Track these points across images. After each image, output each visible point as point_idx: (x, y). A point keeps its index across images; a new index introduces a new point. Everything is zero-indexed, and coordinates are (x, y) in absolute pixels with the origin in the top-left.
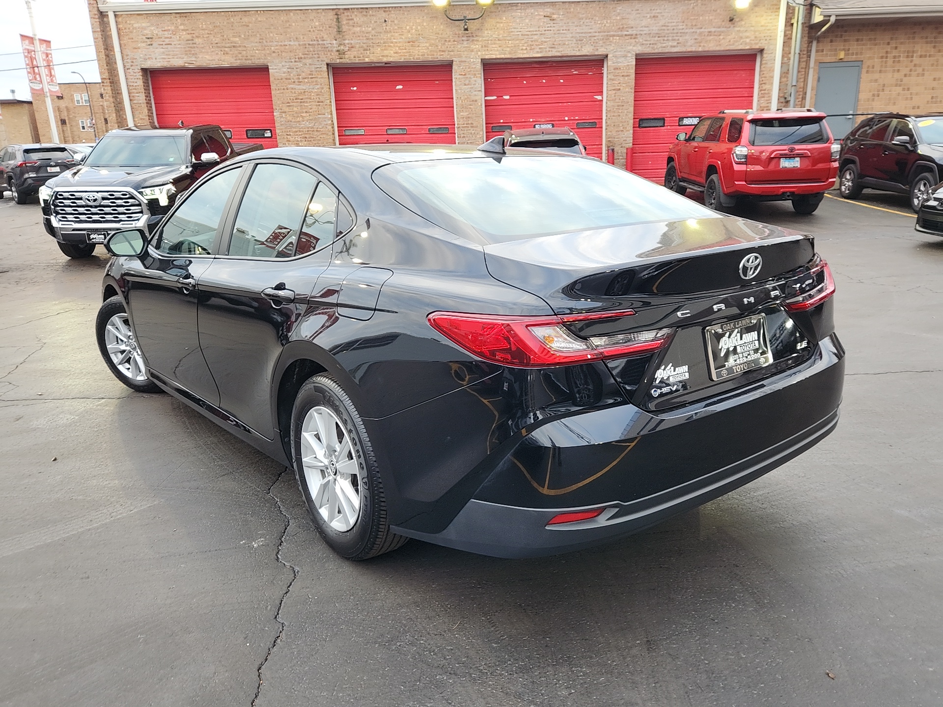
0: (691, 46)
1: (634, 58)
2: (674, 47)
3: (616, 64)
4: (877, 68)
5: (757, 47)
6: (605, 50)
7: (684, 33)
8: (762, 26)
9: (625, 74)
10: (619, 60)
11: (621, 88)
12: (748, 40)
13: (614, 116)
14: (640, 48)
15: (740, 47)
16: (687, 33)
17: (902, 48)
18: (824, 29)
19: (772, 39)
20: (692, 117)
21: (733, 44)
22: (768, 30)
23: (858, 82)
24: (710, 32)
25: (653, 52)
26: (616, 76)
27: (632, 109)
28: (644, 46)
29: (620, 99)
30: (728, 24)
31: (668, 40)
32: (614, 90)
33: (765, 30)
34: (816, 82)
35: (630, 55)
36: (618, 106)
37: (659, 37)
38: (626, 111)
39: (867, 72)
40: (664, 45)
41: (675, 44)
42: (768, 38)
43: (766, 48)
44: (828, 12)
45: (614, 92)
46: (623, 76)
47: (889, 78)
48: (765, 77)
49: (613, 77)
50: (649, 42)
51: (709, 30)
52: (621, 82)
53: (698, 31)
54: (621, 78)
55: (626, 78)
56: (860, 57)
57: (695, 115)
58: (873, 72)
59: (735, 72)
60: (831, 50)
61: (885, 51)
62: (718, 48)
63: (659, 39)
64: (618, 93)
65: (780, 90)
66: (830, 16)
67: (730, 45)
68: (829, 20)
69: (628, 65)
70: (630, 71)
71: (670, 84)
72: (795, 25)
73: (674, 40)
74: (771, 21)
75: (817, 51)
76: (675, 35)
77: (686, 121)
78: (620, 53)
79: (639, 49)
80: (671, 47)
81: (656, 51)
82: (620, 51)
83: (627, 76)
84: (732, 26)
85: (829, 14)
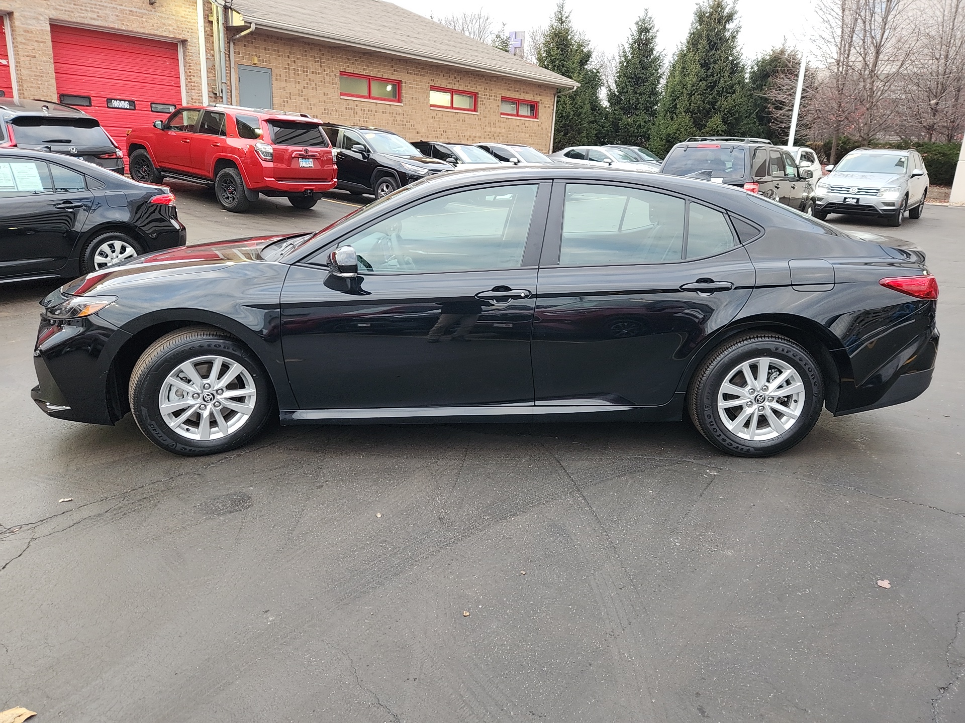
0: (113, 22)
1: (48, 22)
2: (94, 19)
3: (26, 26)
4: (283, 78)
5: (181, 37)
6: (9, 6)
7: (103, 6)
8: (182, 17)
9: (39, 39)
10: (28, 22)
11: (37, 55)
12: (171, 29)
13: (31, 87)
14: (53, 12)
15: (164, 34)
16: (106, 7)
17: (299, 63)
18: (243, 34)
19: (193, 32)
20: (121, 100)
21: (157, 30)
22: (188, 22)
23: (271, 88)
24: (131, 11)
25: (70, 20)
26: (28, 40)
27: (54, 82)
28: (58, 12)
29: (37, 68)
30: (149, 7)
31: (86, 10)
32: (27, 56)
33: (185, 21)
34: (238, 82)
35: (42, 18)
36: (36, 76)
37: (75, 5)
38: (46, 84)
39: (276, 80)
40: (82, 15)
41: (95, 16)
42: (190, 31)
43: (189, 40)
44: (249, 19)
45: (28, 58)
46: (36, 41)
47: (292, 88)
48: (193, 70)
49: (24, 41)
50: (64, 8)
51: (130, 9)
52: (36, 48)
53: (119, 7)
54: (35, 44)
55: (42, 45)
56: (270, 65)
57: (124, 98)
58: (280, 80)
59: (159, 59)
60: (245, 54)
61: (287, 63)
62: (142, 30)
63: (75, 6)
64: (34, 61)
65: (208, 84)
66: (250, 23)
67: (154, 29)
68: (250, 27)
69: (42, 30)
70: (44, 37)
71: (90, 59)
72: (215, 23)
73: (93, 12)
74: (189, 14)
75: (235, 53)
76: (93, 6)
77: (115, 104)
78: (29, 14)
79: (54, 14)
80: (91, 18)
81: (74, 20)
82: (29, 12)
83: (42, 42)
84: (153, 10)
85: (250, 21)
